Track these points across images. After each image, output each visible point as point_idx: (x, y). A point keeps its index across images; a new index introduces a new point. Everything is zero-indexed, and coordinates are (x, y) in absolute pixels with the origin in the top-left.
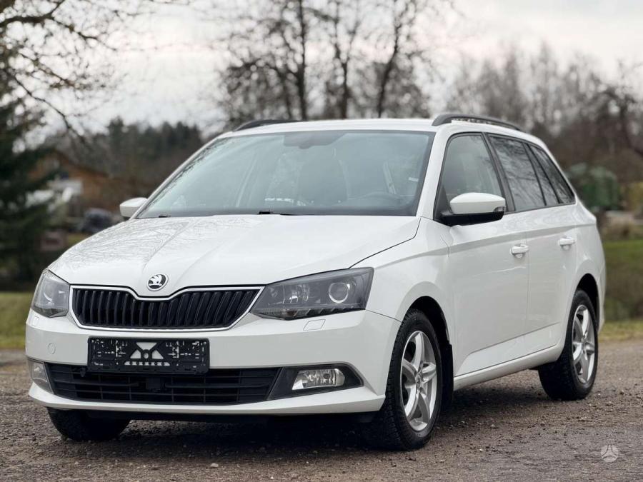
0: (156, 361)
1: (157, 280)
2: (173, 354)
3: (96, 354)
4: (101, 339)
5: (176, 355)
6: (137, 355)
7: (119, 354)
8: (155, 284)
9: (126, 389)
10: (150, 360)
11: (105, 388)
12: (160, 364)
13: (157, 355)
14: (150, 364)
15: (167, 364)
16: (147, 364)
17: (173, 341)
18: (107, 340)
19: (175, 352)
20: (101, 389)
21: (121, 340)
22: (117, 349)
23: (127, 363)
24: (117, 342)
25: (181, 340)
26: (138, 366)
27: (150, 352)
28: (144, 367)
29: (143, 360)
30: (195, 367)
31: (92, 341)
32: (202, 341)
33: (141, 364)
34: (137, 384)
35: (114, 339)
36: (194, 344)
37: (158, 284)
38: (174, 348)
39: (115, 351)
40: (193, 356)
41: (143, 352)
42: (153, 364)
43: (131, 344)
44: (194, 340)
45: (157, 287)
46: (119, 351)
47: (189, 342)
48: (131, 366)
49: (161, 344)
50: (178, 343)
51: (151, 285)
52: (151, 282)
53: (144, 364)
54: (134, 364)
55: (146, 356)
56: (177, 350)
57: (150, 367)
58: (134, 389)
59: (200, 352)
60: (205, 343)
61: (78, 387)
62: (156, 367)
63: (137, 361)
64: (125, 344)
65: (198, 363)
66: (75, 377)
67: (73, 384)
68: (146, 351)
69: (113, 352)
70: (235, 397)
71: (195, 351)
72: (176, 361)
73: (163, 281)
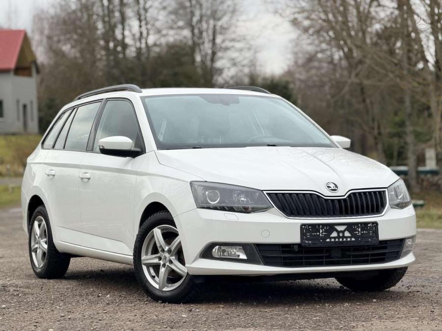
0: (347, 237)
1: (332, 186)
2: (357, 232)
3: (306, 235)
4: (309, 225)
5: (359, 233)
6: (334, 234)
7: (322, 235)
8: (333, 188)
9: (322, 257)
10: (343, 237)
11: (306, 258)
12: (349, 239)
13: (347, 234)
14: (343, 239)
15: (353, 239)
16: (341, 240)
17: (357, 224)
18: (314, 226)
19: (359, 231)
20: (304, 259)
21: (324, 225)
22: (321, 231)
23: (328, 240)
24: (321, 226)
25: (361, 223)
26: (335, 242)
27: (343, 232)
28: (339, 242)
29: (339, 237)
30: (370, 240)
31: (303, 226)
32: (373, 223)
33: (337, 240)
34: (328, 254)
35: (319, 225)
36: (369, 225)
37: (335, 188)
38: (357, 229)
39: (319, 232)
40: (369, 233)
41: (338, 232)
42: (345, 240)
43: (331, 227)
44: (369, 223)
45: (335, 190)
46: (322, 232)
47: (366, 224)
48: (331, 242)
49: (350, 227)
50: (360, 225)
52: (329, 187)
53: (339, 240)
54: (333, 240)
55: (341, 235)
56: (360, 230)
57: (343, 242)
58: (326, 257)
59: (373, 230)
60: (375, 224)
61: (285, 258)
62: (347, 241)
63: (335, 238)
64: (327, 227)
65: (371, 237)
66: (284, 252)
67: (281, 257)
68: (341, 231)
69: (318, 233)
70: (384, 258)
71: (370, 230)
72: (359, 237)
73: (336, 186)
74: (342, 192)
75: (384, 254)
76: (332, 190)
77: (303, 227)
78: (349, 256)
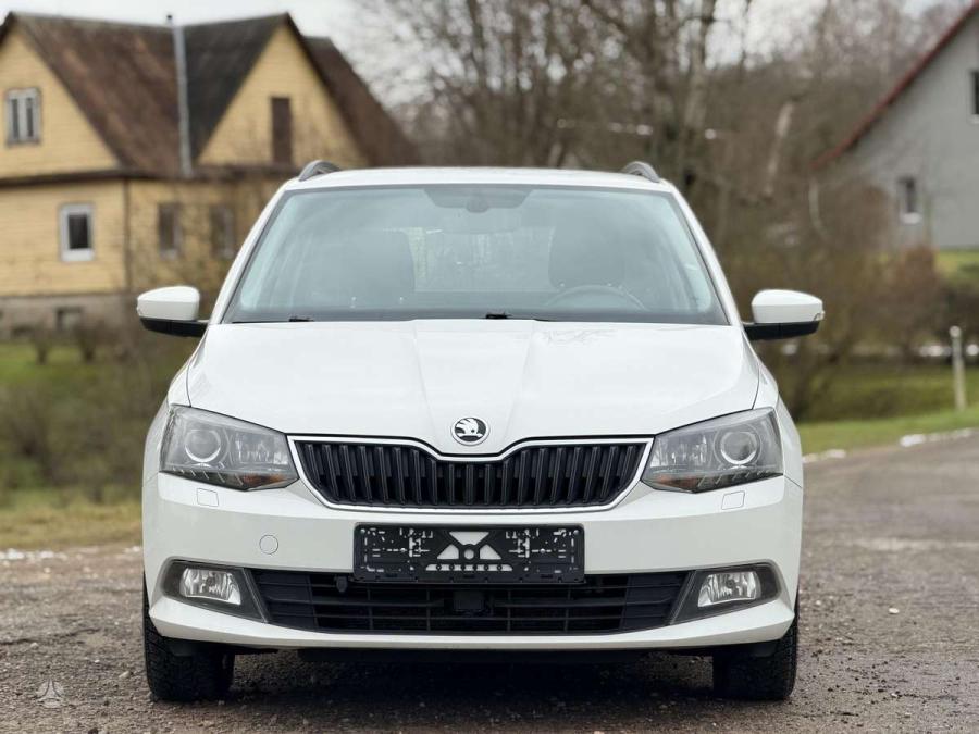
0: (487, 563)
1: (470, 428)
2: (519, 551)
3: (370, 553)
4: (379, 527)
5: (524, 553)
6: (451, 553)
7: (414, 553)
8: (468, 433)
9: (422, 611)
10: (476, 561)
11: (376, 611)
12: (493, 568)
13: (488, 553)
14: (475, 568)
15: (506, 568)
16: (469, 568)
17: (520, 529)
18: (391, 529)
19: (523, 548)
20: (371, 612)
21: (419, 529)
22: (412, 544)
23: (432, 568)
24: (412, 532)
25: (532, 528)
26: (451, 573)
27: (477, 549)
28: (463, 574)
29: (462, 561)
30: (557, 572)
31: (361, 531)
32: (570, 528)
33: (458, 568)
34: (440, 603)
35: (406, 527)
36: (556, 533)
37: (475, 434)
38: (519, 542)
39: (407, 547)
40: (556, 554)
41: (462, 548)
42: (481, 568)
43: (441, 536)
44: (557, 528)
45: (475, 438)
46: (416, 547)
47: (547, 530)
48: (439, 573)
49: (497, 535)
50: (527, 532)
51: (461, 435)
52: (458, 430)
53: (463, 568)
54: (445, 568)
55: (469, 555)
56: (527, 545)
57: (475, 574)
58: (434, 611)
59: (568, 547)
60: (577, 532)
61: (320, 609)
62: (487, 573)
63: (451, 563)
64: (428, 534)
65: (564, 564)
66: (317, 592)
67: (311, 605)
68: (469, 547)
69: (403, 549)
70: (618, 620)
71: (559, 545)
72: (524, 562)
73: (482, 428)
74: (495, 444)
75: (618, 610)
76: (463, 438)
77: (363, 531)
78: (501, 612)
